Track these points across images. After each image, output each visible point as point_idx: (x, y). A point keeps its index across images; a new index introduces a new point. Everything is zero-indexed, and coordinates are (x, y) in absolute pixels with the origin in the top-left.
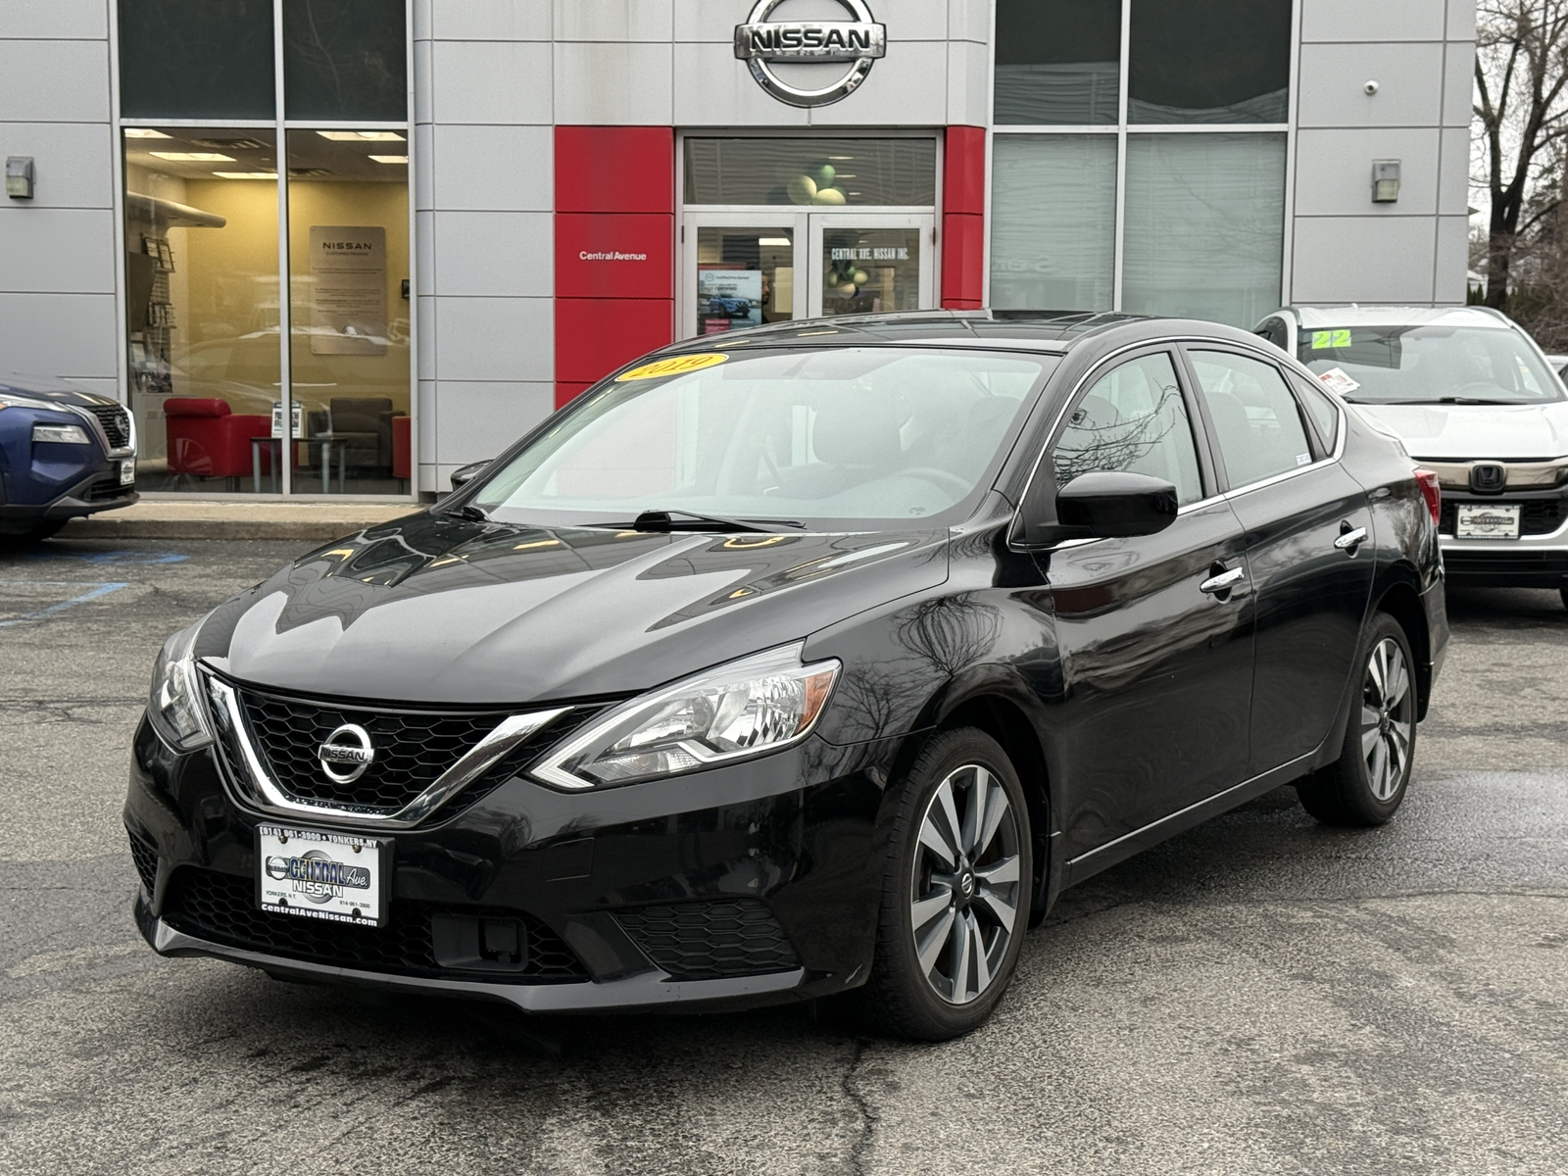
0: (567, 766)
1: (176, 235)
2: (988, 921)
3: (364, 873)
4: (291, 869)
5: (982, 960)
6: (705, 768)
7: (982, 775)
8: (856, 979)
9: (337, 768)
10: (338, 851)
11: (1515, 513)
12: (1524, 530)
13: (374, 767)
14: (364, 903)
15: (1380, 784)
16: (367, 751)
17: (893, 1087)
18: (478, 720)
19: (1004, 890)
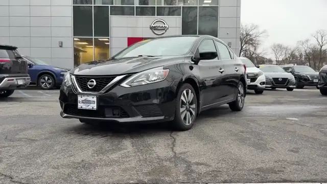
0: (126, 84)
1: (81, 53)
2: (191, 113)
3: (94, 101)
4: (83, 102)
5: (190, 119)
6: (148, 84)
7: (190, 91)
8: (172, 119)
9: (90, 86)
10: (90, 98)
11: (250, 80)
12: (251, 82)
13: (96, 86)
14: (94, 106)
15: (240, 105)
16: (95, 83)
17: (178, 136)
18: (112, 77)
19: (193, 109)
